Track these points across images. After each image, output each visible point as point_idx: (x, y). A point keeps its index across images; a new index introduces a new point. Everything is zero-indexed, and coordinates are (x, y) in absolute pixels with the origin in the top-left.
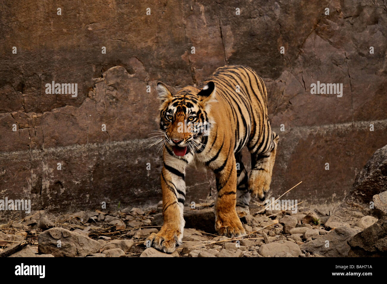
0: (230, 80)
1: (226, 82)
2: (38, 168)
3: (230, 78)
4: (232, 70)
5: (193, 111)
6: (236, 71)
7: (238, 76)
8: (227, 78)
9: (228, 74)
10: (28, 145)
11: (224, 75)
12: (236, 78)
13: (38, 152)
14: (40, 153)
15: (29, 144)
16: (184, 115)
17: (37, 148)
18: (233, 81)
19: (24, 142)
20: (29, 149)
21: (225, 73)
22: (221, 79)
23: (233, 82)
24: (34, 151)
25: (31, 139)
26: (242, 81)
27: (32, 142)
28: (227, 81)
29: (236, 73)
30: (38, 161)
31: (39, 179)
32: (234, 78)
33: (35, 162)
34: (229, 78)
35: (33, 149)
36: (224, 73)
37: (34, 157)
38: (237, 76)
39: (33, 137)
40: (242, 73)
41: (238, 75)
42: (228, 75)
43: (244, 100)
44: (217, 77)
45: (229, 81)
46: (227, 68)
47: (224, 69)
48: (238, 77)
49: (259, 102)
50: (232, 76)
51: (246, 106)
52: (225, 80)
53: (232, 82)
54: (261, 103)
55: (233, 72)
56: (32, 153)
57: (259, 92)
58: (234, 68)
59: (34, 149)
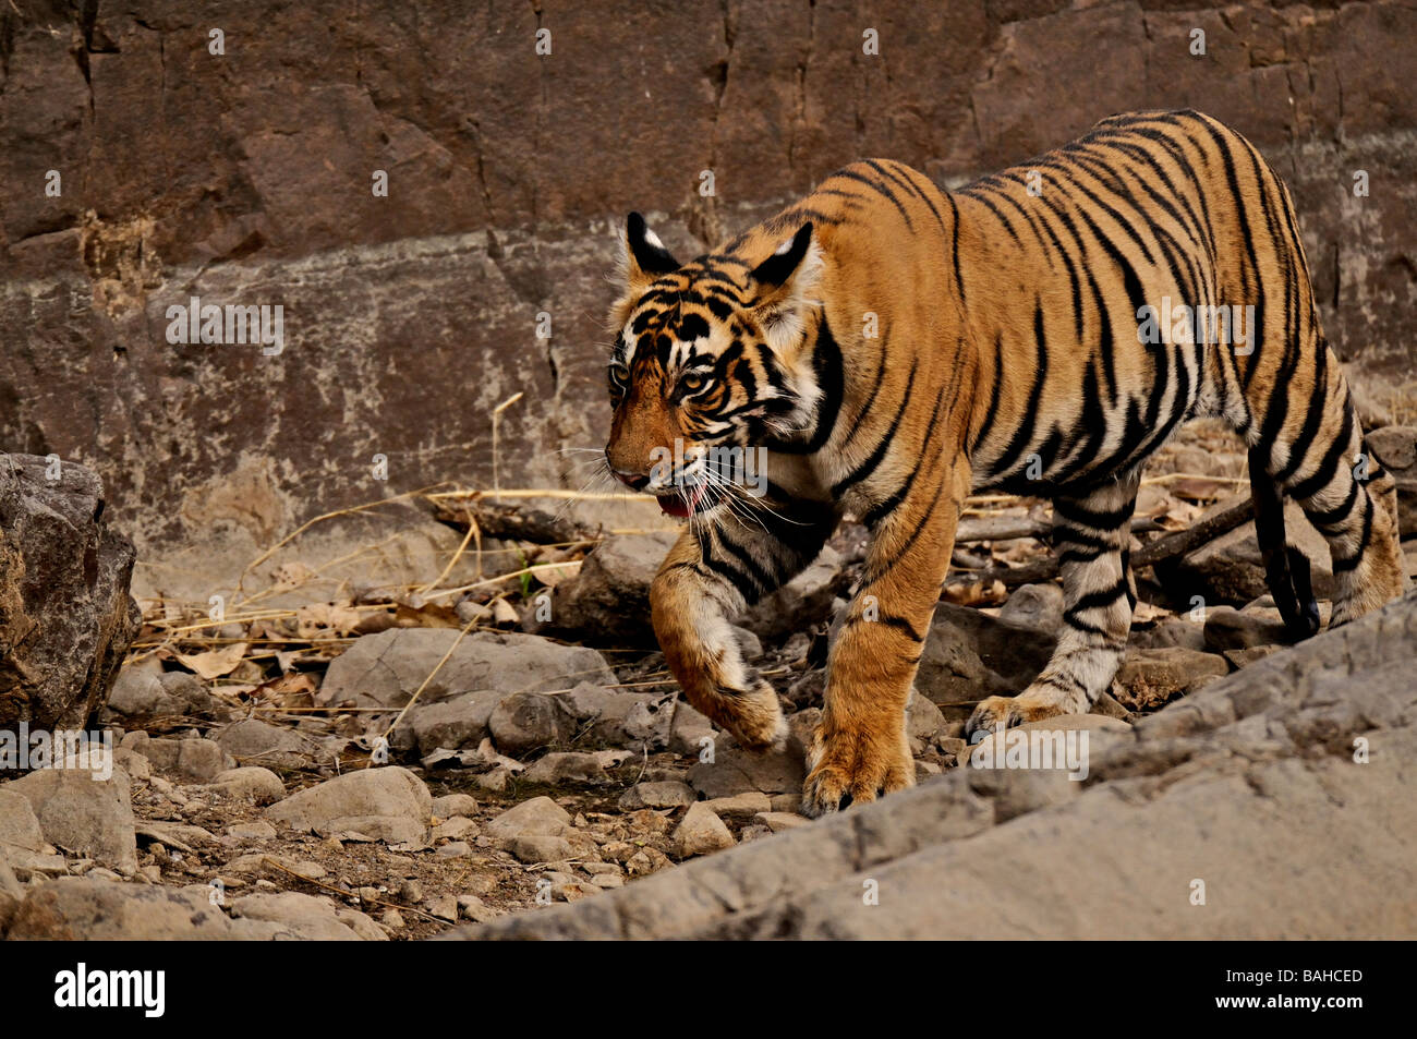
0: (1129, 170)
1: (1106, 175)
2: (1324, 211)
3: (1135, 159)
4: (1150, 125)
5: (700, 351)
6: (1168, 129)
7: (1174, 150)
8: (1116, 159)
9: (1129, 141)
10: (1287, 128)
11: (1112, 145)
12: (1162, 157)
13: (1323, 150)
14: (1329, 153)
15: (1288, 121)
16: (660, 371)
17: (1322, 138)
18: (1145, 172)
19: (1272, 115)
20: (1290, 140)
21: (1119, 140)
22: (1088, 163)
23: (1142, 176)
24: (1308, 149)
25: (1295, 106)
26: (1188, 171)
27: (1302, 117)
28: (1113, 173)
29: (1166, 138)
30: (1323, 183)
31: (1327, 249)
32: (1151, 161)
33: (1313, 186)
34: (1127, 160)
35: (1305, 139)
36: (1114, 138)
37: (1309, 171)
38: (1169, 151)
39: (1303, 95)
40: (1192, 140)
41: (1176, 145)
42: (1126, 149)
43: (1175, 252)
44: (1068, 156)
45: (1123, 174)
46: (1131, 121)
47: (1119, 123)
48: (1174, 156)
49: (1247, 262)
50: (1143, 152)
51: (1176, 273)
52: (1103, 165)
53: (1135, 175)
54: (1255, 266)
55: (1153, 135)
56: (1300, 155)
57: (1263, 216)
58: (1162, 119)
59: (1308, 141)
